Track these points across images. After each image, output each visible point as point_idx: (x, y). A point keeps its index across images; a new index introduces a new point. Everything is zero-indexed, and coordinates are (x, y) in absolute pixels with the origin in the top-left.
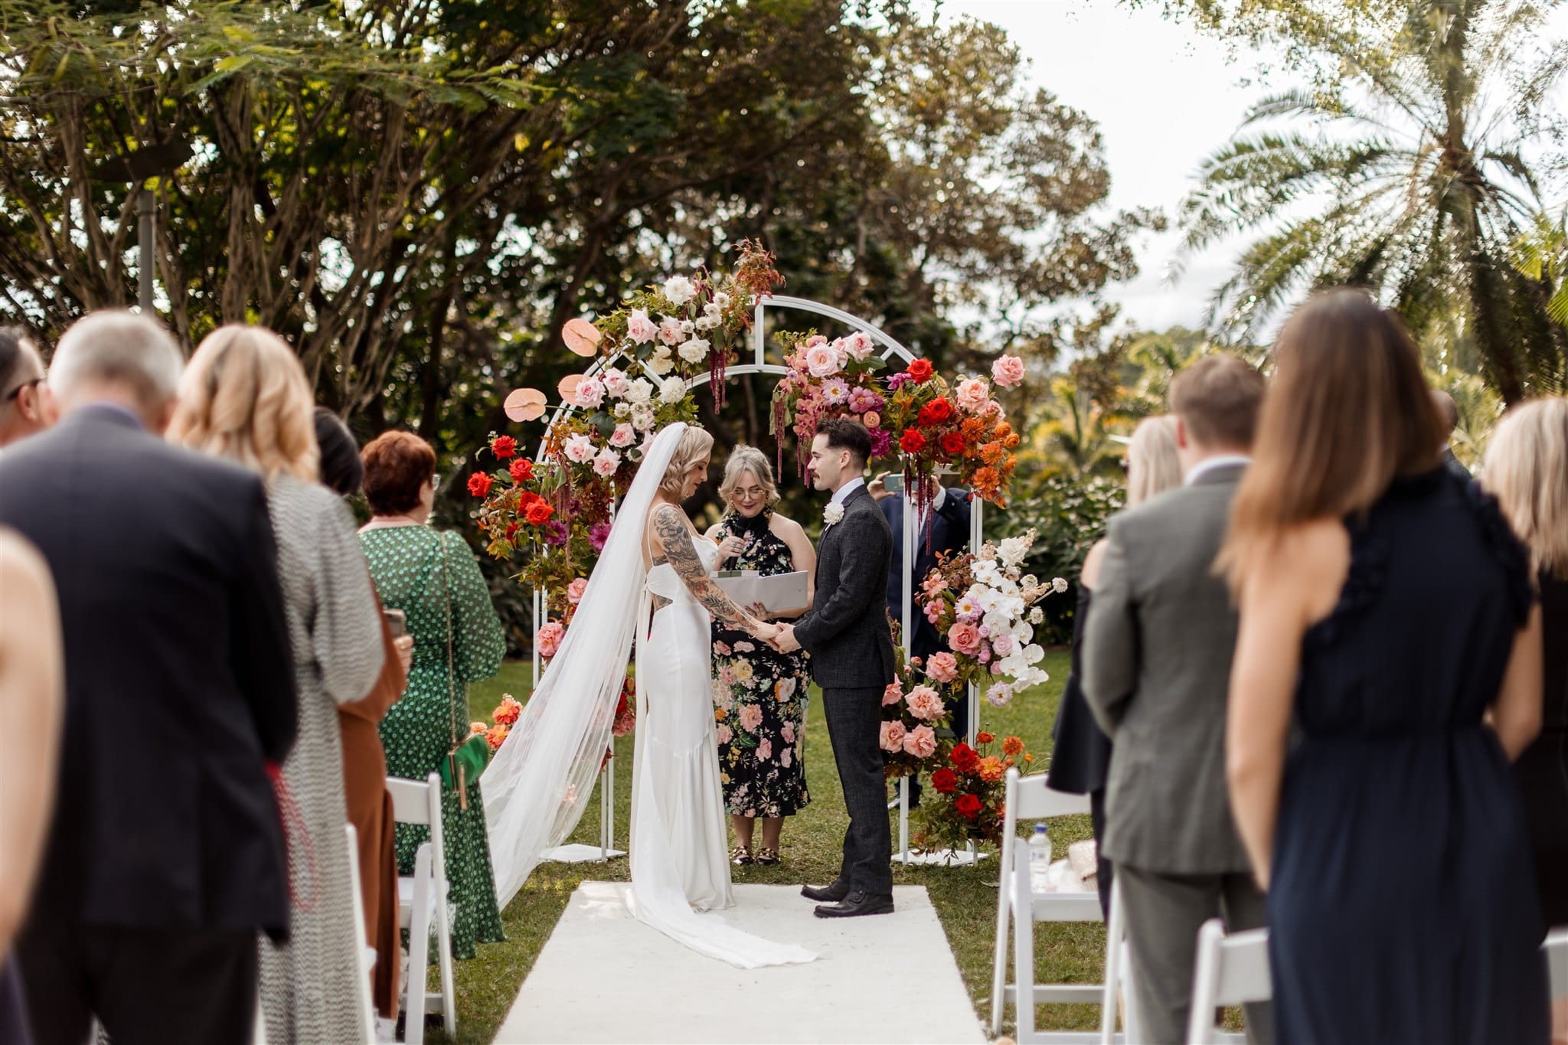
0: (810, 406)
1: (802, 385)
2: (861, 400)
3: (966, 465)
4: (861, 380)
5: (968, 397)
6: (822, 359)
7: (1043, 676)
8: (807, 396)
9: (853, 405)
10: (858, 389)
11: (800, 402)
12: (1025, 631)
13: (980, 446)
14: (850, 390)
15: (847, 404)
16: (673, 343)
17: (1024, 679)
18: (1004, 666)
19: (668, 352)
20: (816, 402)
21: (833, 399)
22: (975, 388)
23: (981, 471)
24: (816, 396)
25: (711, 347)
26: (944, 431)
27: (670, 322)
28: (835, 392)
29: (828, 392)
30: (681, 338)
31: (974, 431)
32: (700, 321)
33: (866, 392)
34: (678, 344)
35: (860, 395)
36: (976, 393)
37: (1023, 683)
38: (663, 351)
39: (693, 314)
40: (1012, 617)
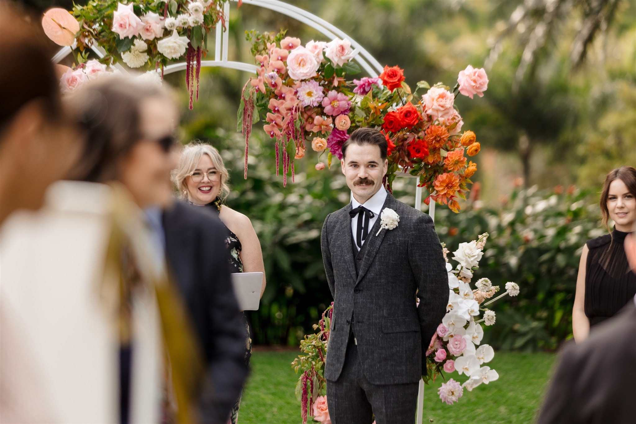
0: (283, 106)
1: (275, 85)
2: (336, 104)
3: (427, 170)
4: (336, 84)
5: (436, 105)
6: (301, 63)
7: (493, 376)
8: (280, 97)
9: (327, 109)
10: (332, 93)
11: (273, 102)
12: (478, 332)
13: (444, 153)
14: (325, 93)
15: (321, 107)
16: (151, 38)
17: (477, 378)
18: (459, 366)
19: (145, 46)
20: (288, 103)
21: (307, 101)
22: (442, 96)
23: (443, 177)
24: (289, 96)
25: (189, 44)
26: (411, 137)
27: (152, 17)
28: (310, 94)
29: (302, 94)
30: (160, 33)
31: (438, 138)
32: (182, 17)
33: (340, 96)
34: (157, 39)
35: (335, 99)
36: (443, 102)
37: (476, 381)
38: (140, 45)
39: (174, 10)
40: (468, 317)
